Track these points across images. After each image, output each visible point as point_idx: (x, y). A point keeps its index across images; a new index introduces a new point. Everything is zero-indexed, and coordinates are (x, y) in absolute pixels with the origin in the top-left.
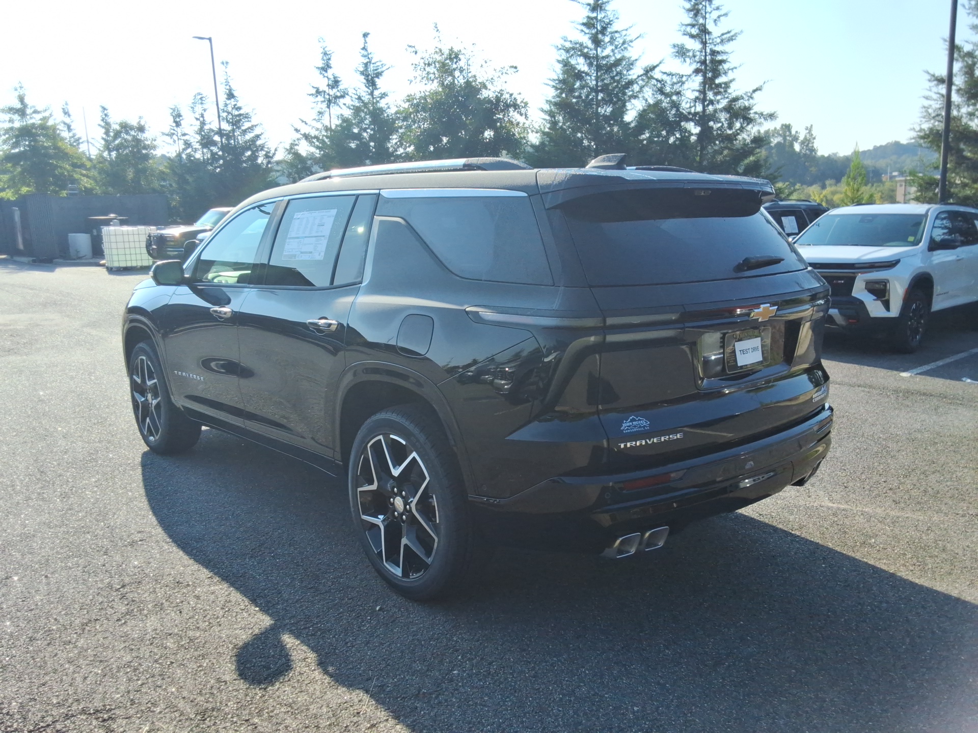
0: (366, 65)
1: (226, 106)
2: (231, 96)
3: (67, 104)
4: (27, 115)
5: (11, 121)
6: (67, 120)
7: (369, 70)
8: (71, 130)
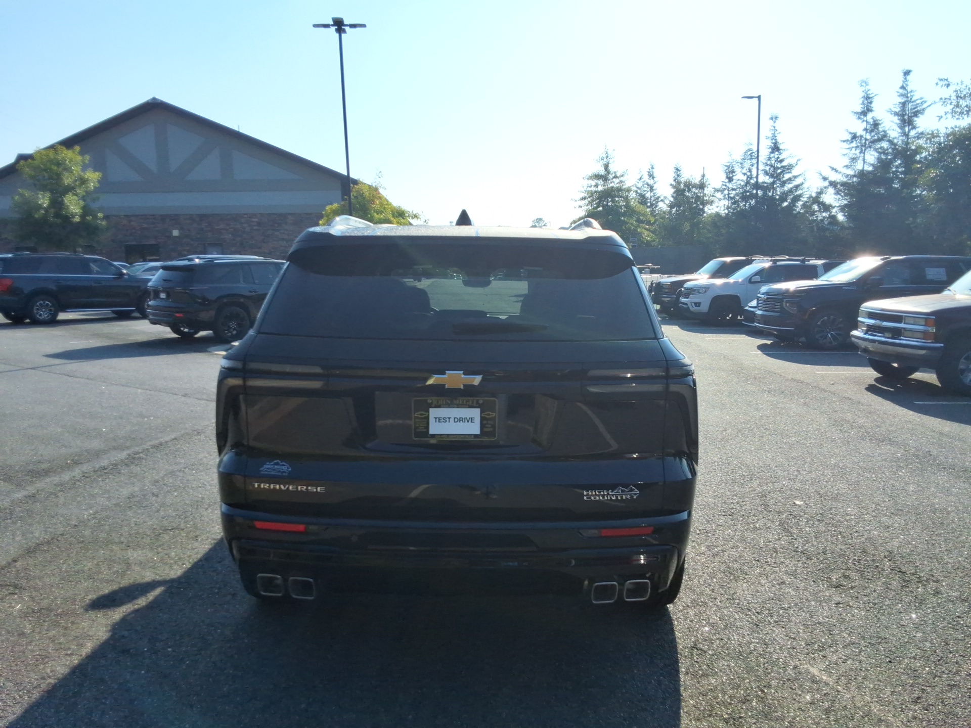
0: (904, 104)
1: (769, 160)
2: (776, 148)
3: (652, 168)
4: (609, 180)
5: (596, 186)
6: (651, 182)
7: (907, 109)
8: (653, 190)
